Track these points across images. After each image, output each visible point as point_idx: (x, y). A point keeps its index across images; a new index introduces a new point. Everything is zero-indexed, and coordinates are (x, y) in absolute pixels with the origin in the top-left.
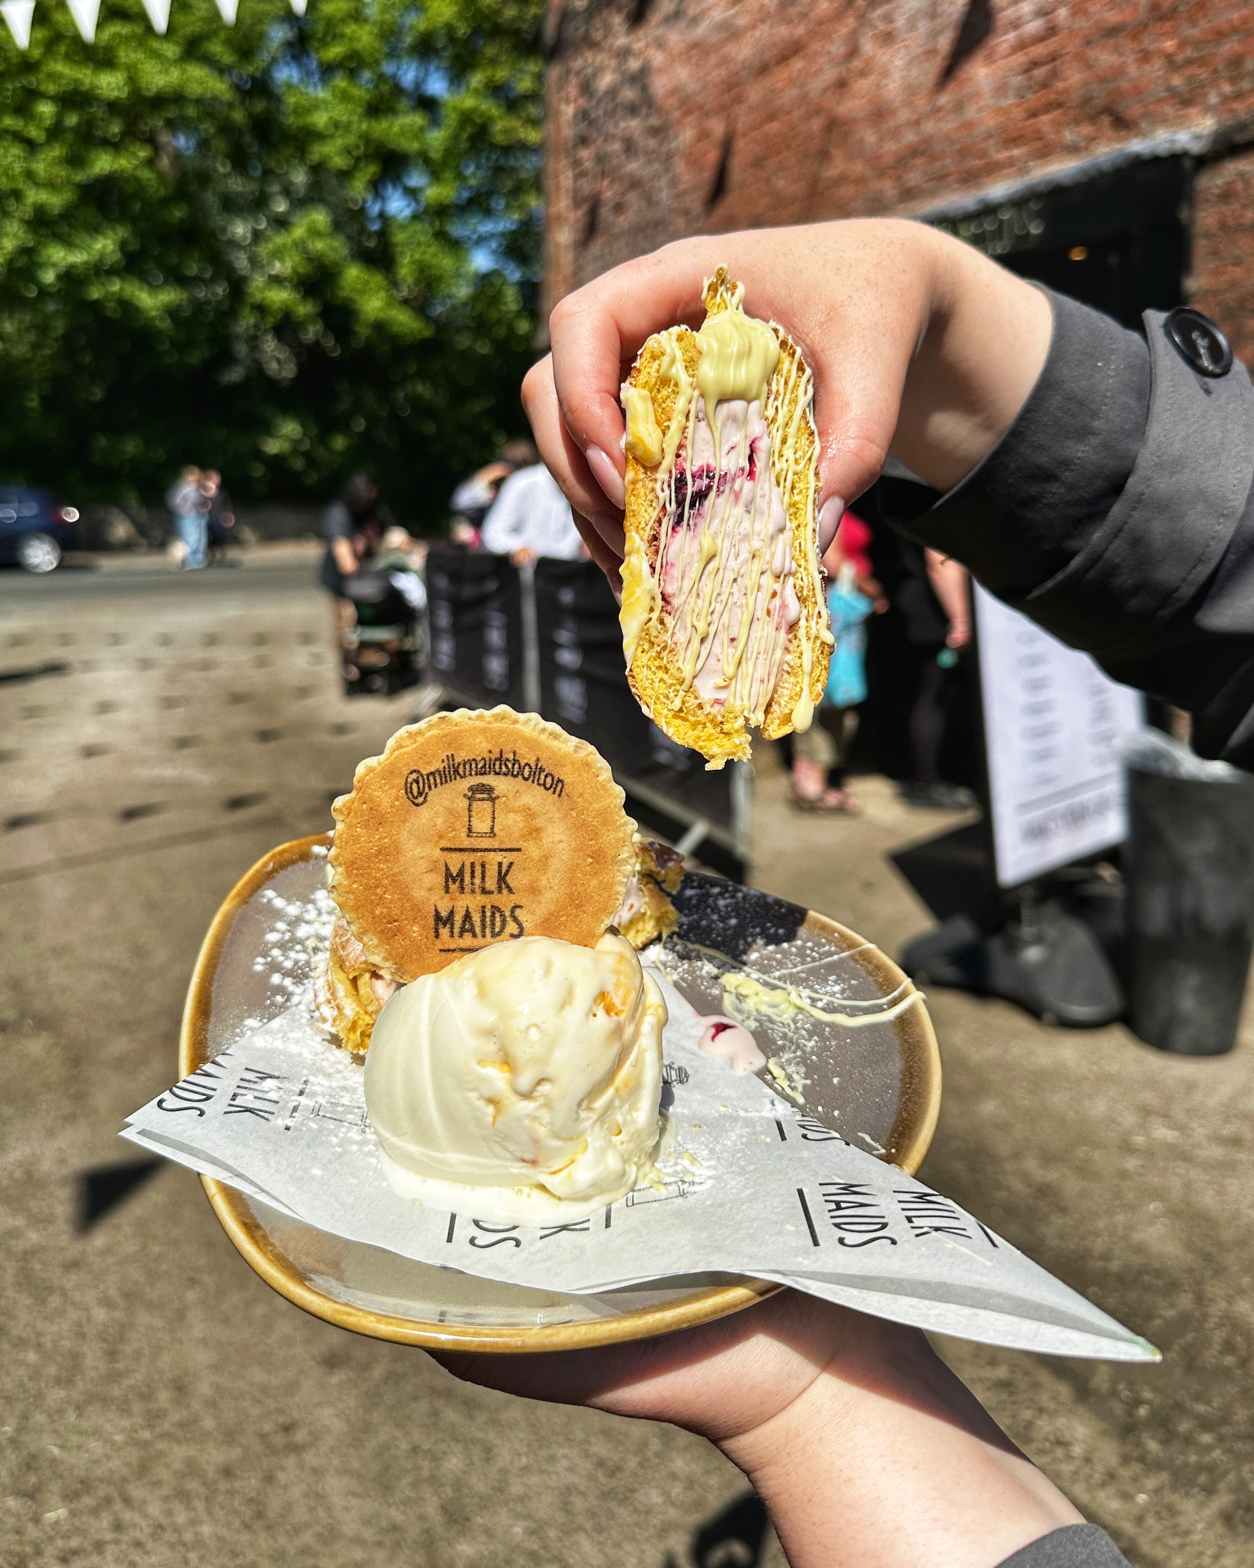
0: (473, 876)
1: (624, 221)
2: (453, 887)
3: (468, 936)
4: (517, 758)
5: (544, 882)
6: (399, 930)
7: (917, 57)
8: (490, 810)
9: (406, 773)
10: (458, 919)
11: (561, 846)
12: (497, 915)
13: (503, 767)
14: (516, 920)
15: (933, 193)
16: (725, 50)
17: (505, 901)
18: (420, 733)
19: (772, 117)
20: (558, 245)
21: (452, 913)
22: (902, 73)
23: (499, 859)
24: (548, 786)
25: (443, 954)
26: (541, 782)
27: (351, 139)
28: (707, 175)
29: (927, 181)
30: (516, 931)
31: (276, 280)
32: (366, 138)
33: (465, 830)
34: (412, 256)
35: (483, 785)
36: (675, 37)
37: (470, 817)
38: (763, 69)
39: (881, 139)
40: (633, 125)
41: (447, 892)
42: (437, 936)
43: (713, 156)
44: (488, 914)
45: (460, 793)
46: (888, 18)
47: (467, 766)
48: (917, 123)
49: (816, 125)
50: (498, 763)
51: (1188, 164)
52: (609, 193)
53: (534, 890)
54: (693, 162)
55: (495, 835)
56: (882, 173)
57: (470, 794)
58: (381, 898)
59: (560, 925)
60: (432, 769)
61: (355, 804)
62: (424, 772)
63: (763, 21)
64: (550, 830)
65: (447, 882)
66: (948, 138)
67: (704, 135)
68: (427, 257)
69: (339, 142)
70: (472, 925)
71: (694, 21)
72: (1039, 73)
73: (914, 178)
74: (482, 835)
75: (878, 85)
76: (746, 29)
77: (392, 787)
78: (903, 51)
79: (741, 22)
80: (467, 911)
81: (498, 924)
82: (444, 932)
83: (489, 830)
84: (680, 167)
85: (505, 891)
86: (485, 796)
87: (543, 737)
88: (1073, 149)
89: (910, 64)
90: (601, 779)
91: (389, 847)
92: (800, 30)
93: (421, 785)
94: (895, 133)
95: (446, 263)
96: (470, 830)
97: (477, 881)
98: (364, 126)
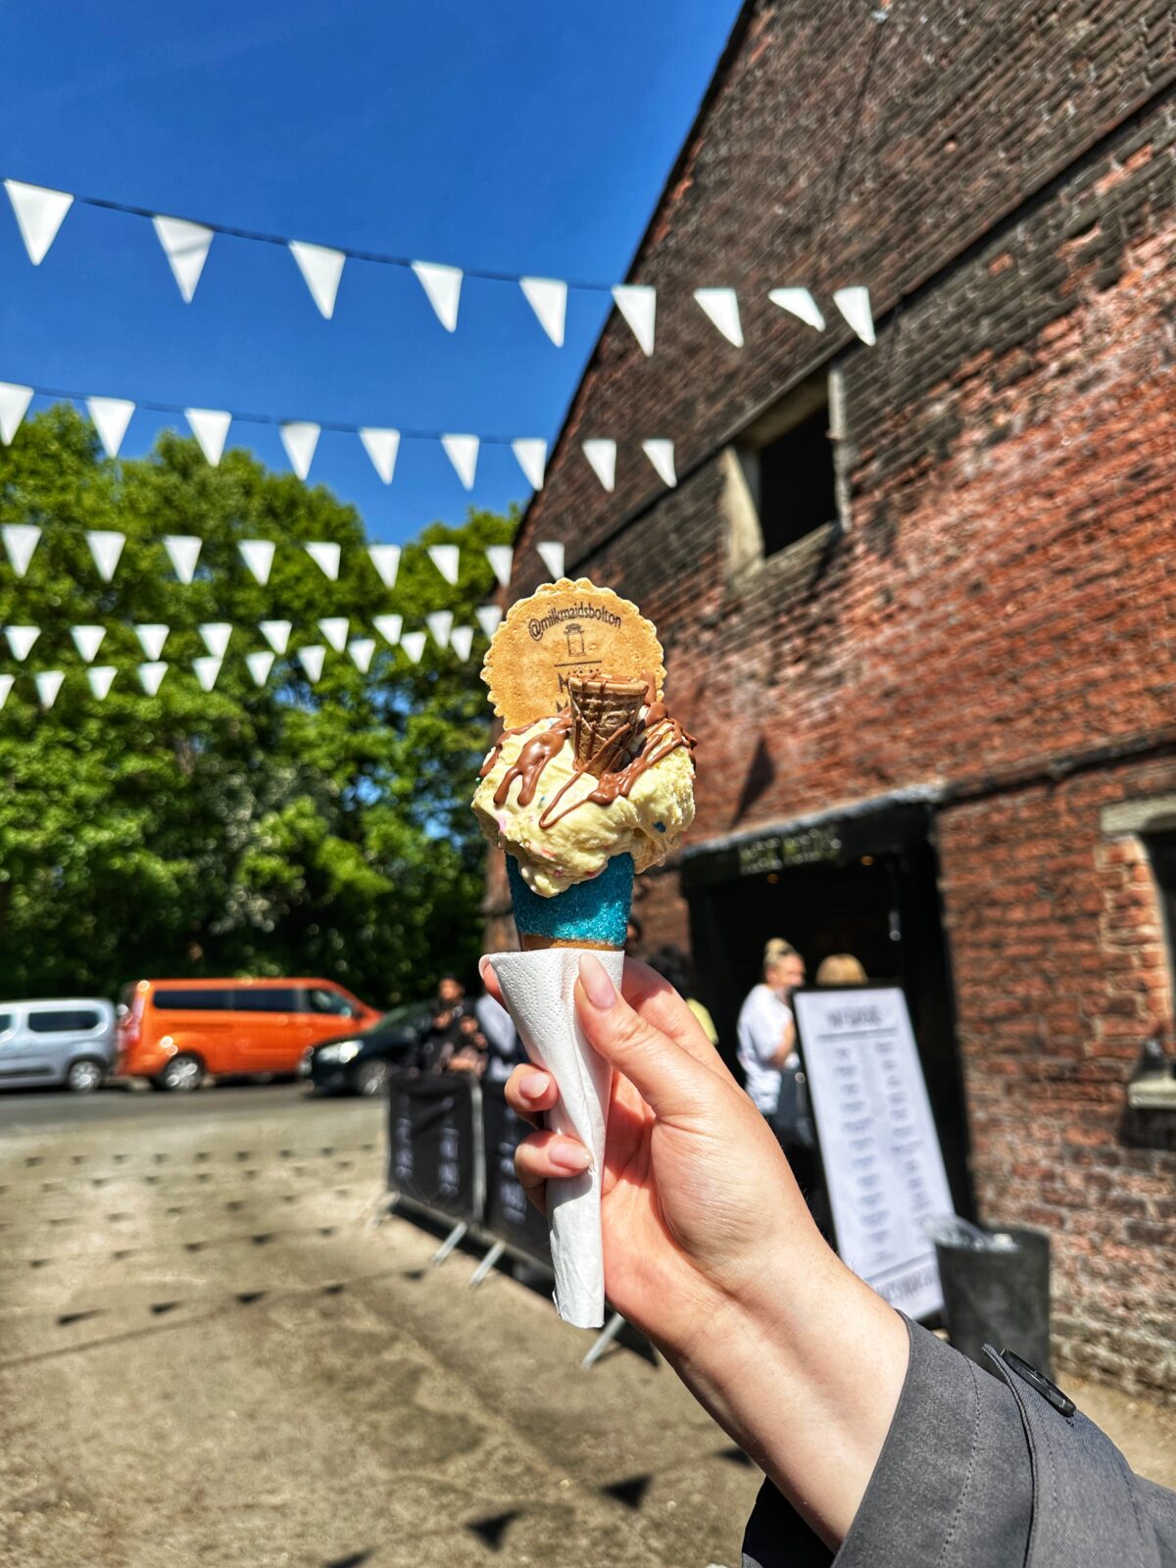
27: (333, 747)
31: (269, 852)
32: (346, 746)
34: (378, 831)
46: (727, 703)
51: (929, 808)
68: (391, 831)
69: (324, 750)
72: (828, 744)
78: (738, 726)
88: (855, 793)
89: (742, 734)
95: (406, 835)
98: (346, 737)
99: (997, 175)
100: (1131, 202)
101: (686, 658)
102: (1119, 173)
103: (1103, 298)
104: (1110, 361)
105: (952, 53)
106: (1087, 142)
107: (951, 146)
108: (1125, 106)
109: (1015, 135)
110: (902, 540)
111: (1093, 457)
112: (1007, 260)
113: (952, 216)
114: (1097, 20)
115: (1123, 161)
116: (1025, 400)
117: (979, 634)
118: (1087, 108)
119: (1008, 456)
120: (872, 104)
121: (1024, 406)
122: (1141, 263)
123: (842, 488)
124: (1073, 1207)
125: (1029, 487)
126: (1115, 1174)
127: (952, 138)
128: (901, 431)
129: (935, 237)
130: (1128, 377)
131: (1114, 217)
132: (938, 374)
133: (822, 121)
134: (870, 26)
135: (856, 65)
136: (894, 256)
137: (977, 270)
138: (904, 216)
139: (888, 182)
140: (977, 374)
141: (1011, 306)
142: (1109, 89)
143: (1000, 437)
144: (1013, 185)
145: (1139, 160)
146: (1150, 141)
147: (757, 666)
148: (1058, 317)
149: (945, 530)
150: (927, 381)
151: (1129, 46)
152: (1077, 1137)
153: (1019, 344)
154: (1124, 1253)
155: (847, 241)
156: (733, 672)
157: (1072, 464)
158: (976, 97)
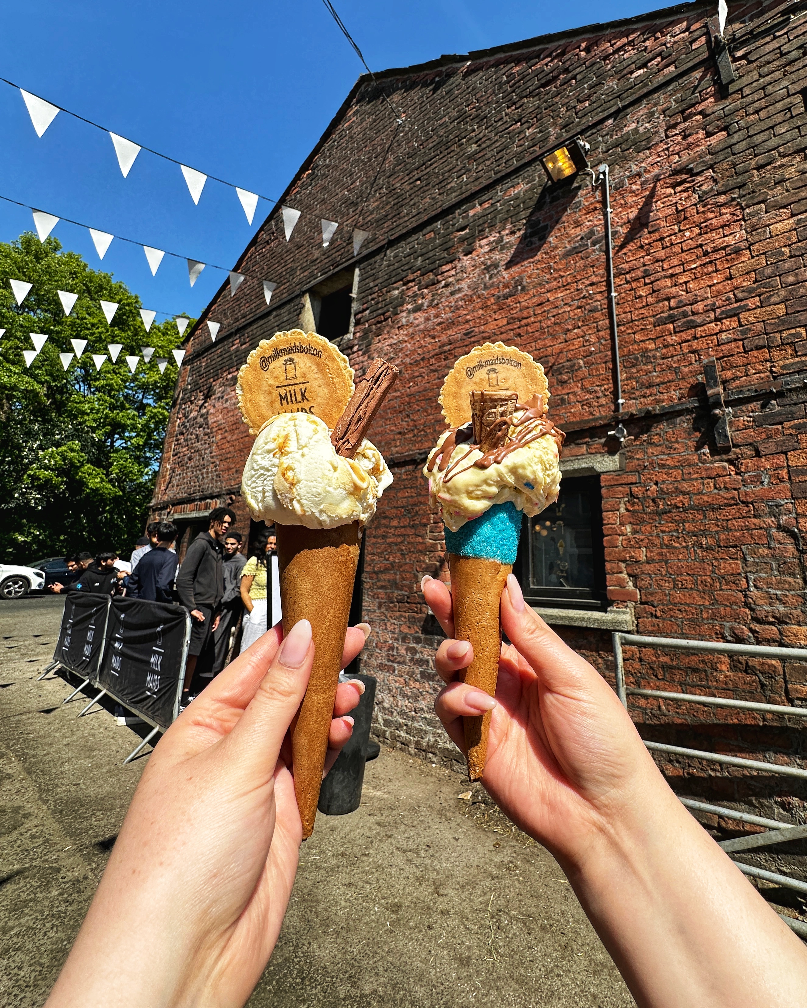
36: (219, 405)
69: (92, 416)
99: (434, 199)
100: (481, 221)
102: (478, 208)
103: (465, 258)
104: (464, 285)
105: (425, 144)
106: (468, 194)
107: (418, 182)
108: (485, 183)
109: (443, 184)
110: (373, 347)
111: (451, 324)
112: (432, 235)
113: (414, 211)
114: (478, 146)
115: (480, 205)
116: (430, 294)
117: (398, 394)
118: (471, 180)
119: (420, 317)
120: (391, 157)
121: (429, 297)
122: (481, 247)
123: (352, 320)
124: (399, 663)
125: (426, 332)
126: (418, 647)
127: (419, 179)
128: (380, 299)
129: (406, 219)
130: (470, 293)
131: (474, 225)
132: (399, 277)
133: (370, 159)
134: (395, 125)
135: (388, 139)
136: (389, 223)
137: (420, 236)
138: (395, 208)
139: (392, 191)
140: (413, 280)
141: (431, 254)
142: (480, 174)
143: (418, 309)
144: (439, 204)
145: (486, 205)
146: (491, 199)
148: (448, 263)
149: (391, 345)
150: (393, 280)
151: (489, 159)
152: (405, 630)
153: (431, 271)
154: (417, 685)
155: (372, 213)
157: (443, 325)
158: (431, 165)
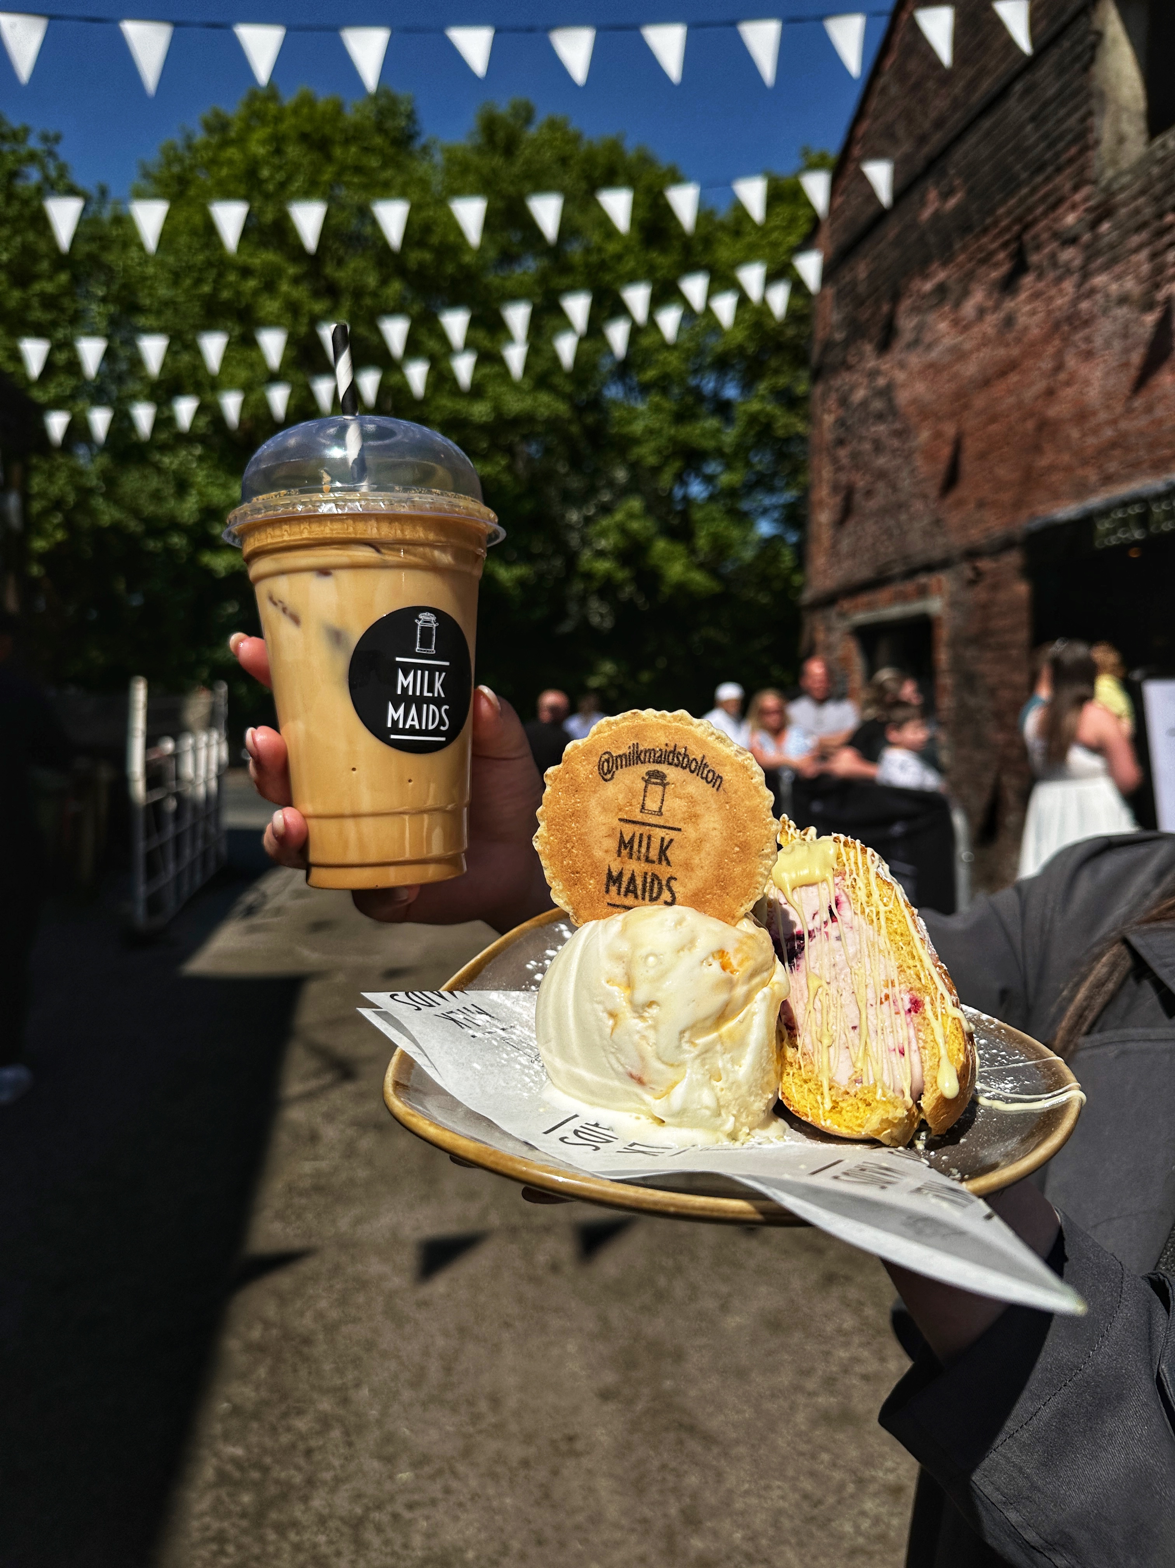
0: (640, 846)
1: (872, 504)
2: (624, 852)
3: (631, 896)
4: (688, 753)
5: (696, 861)
6: (579, 879)
7: (1114, 369)
8: (660, 793)
9: (600, 753)
10: (625, 879)
11: (714, 833)
12: (656, 882)
13: (675, 759)
14: (670, 889)
15: (1128, 478)
16: (955, 369)
17: (663, 872)
18: (616, 723)
19: (993, 419)
20: (820, 525)
21: (621, 874)
22: (1102, 382)
23: (663, 835)
24: (709, 780)
25: (610, 908)
26: (704, 775)
27: (662, 442)
28: (941, 467)
29: (1123, 468)
30: (669, 900)
31: (601, 554)
32: (672, 440)
33: (639, 806)
34: (708, 530)
35: (658, 772)
36: (915, 360)
37: (645, 796)
38: (986, 383)
39: (1084, 435)
40: (881, 429)
41: (619, 855)
42: (607, 891)
43: (946, 451)
44: (649, 880)
45: (639, 776)
46: (1088, 340)
47: (648, 754)
48: (1114, 422)
49: (1030, 425)
50: (671, 755)
52: (861, 482)
53: (688, 866)
54: (930, 456)
55: (662, 814)
56: (1085, 463)
57: (647, 778)
58: (569, 851)
59: (706, 902)
60: (621, 752)
61: (561, 774)
62: (614, 755)
63: (984, 345)
64: (707, 817)
65: (620, 847)
66: (1141, 433)
67: (938, 435)
68: (721, 529)
70: (635, 887)
71: (929, 347)
73: (1112, 467)
74: (652, 813)
75: (1081, 392)
76: (971, 352)
77: (589, 764)
78: (1102, 366)
79: (967, 346)
80: (633, 875)
81: (656, 890)
82: (613, 889)
83: (657, 810)
84: (919, 461)
85: (664, 863)
86: (658, 781)
87: (711, 739)
89: (1107, 374)
90: (754, 781)
91: (580, 811)
92: (1015, 352)
93: (611, 765)
94: (1095, 431)
95: (735, 533)
96: (643, 807)
97: (643, 850)
98: (673, 431)
101: (1041, 285)
147: (1130, 285)
156: (1099, 297)
